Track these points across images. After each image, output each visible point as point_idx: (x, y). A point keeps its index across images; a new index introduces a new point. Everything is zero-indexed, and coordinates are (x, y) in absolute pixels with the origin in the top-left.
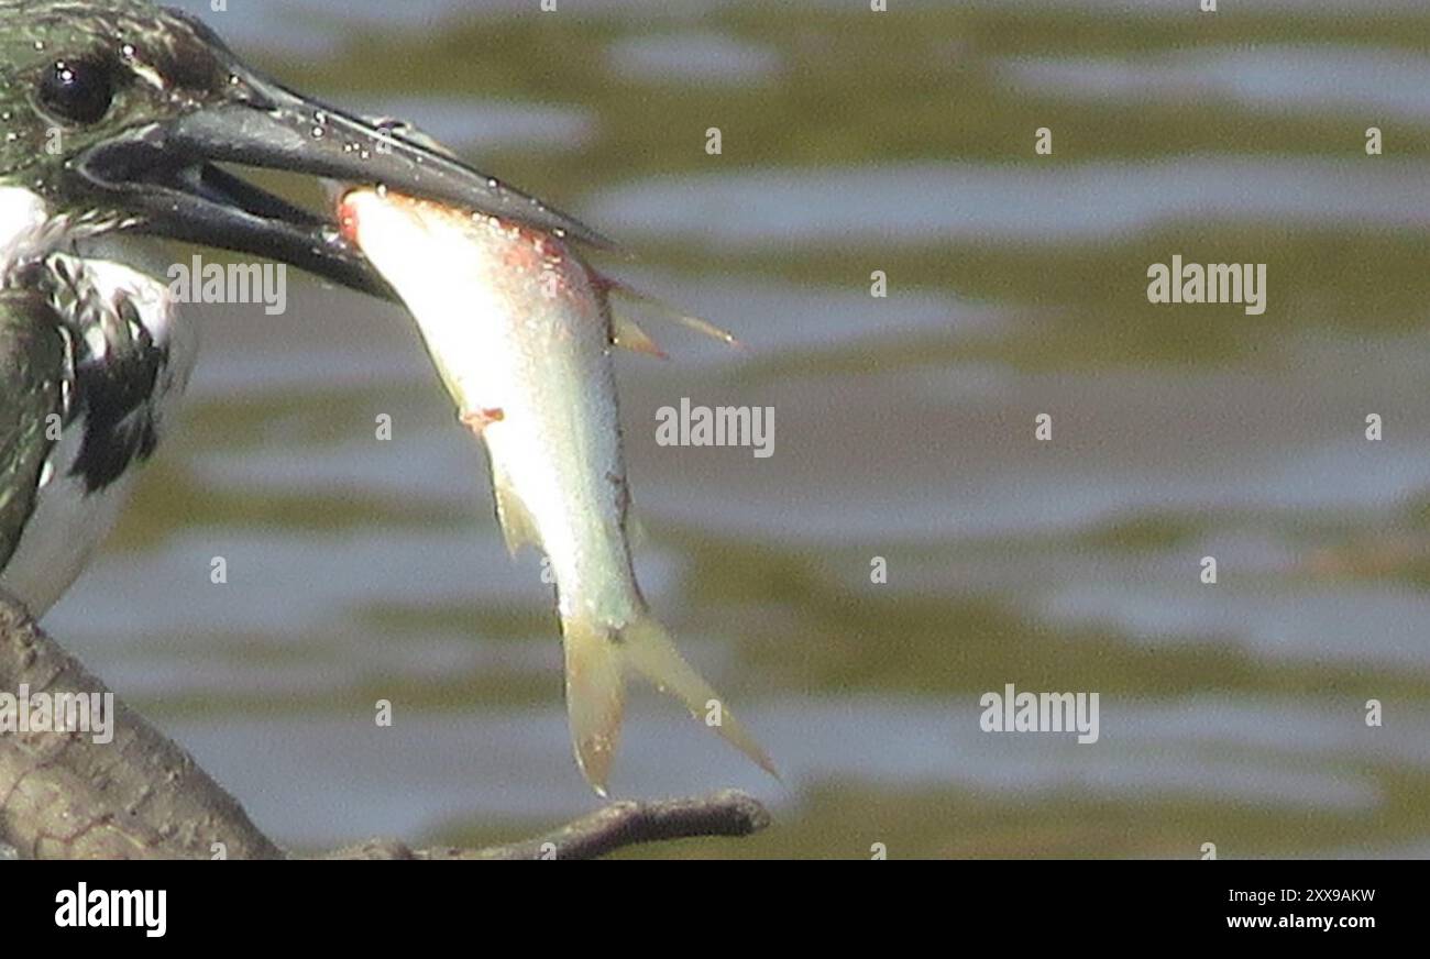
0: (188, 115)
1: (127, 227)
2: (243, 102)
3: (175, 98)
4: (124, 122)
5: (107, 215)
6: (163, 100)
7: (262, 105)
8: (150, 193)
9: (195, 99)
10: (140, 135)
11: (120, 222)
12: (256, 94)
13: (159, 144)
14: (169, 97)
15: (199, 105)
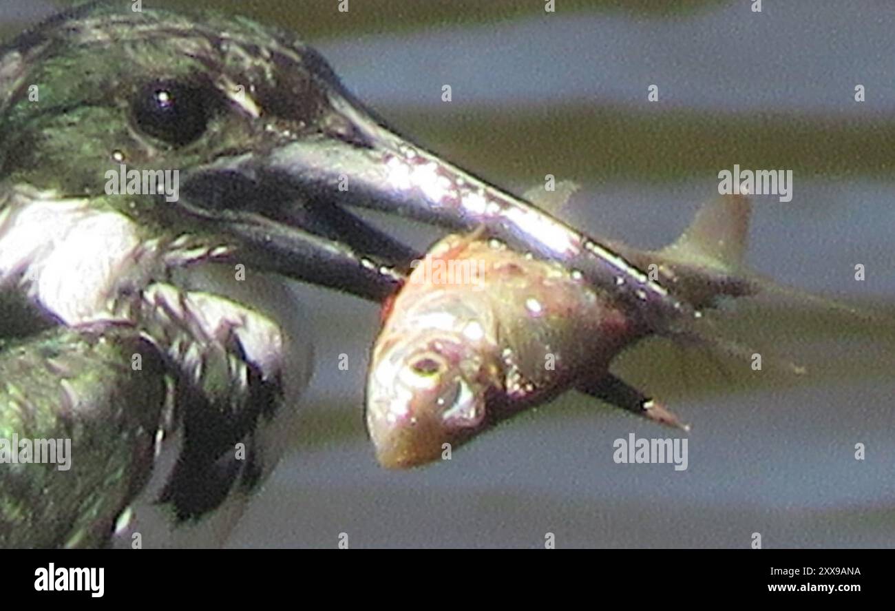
0: (284, 145)
1: (218, 256)
2: (340, 136)
3: (270, 128)
4: (220, 149)
5: (199, 242)
6: (259, 128)
7: (360, 142)
8: (241, 221)
9: (292, 131)
10: (233, 164)
11: (213, 249)
12: (355, 129)
13: (252, 175)
14: (265, 126)
15: (294, 136)
